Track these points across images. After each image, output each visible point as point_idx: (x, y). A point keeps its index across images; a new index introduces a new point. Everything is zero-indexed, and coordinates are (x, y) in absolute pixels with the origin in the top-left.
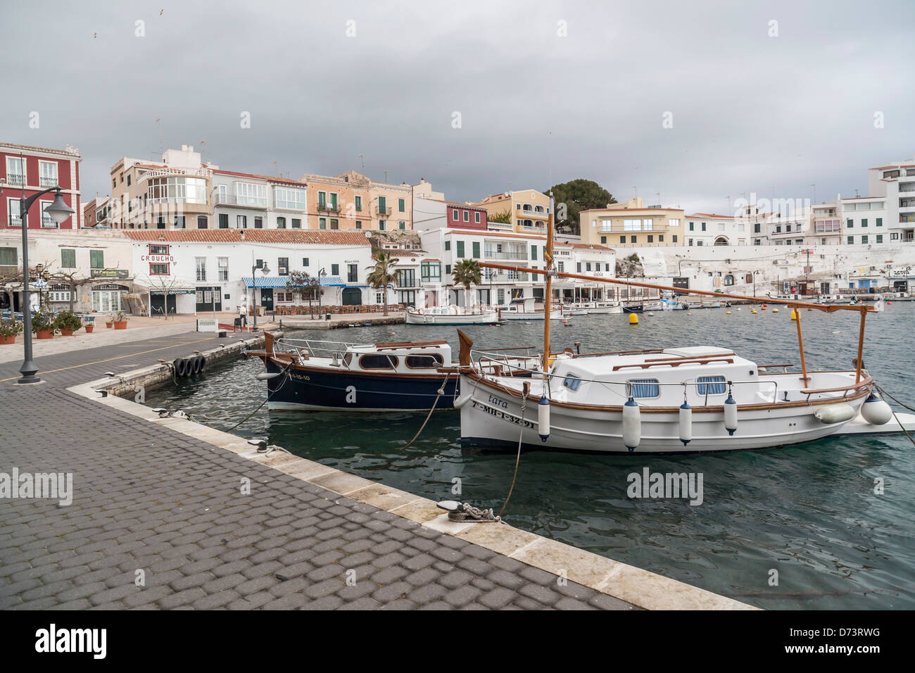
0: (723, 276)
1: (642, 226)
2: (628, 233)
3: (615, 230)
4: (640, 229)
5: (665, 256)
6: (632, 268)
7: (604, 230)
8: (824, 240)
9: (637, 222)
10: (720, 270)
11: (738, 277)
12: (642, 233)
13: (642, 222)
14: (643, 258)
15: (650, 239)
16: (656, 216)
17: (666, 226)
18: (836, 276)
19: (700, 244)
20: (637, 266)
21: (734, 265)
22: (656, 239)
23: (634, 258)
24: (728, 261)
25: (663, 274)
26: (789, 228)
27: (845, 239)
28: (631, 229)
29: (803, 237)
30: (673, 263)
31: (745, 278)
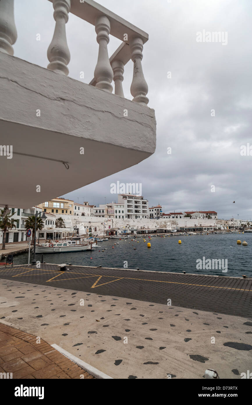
0: (89, 228)
1: (60, 206)
2: (55, 208)
3: (50, 206)
4: (59, 207)
5: (71, 219)
6: (61, 224)
7: (46, 206)
8: (110, 216)
9: (58, 204)
10: (88, 226)
11: (92, 228)
12: (60, 209)
13: (60, 204)
14: (64, 219)
15: (63, 212)
16: (65, 202)
17: (68, 207)
18: (119, 229)
19: (78, 215)
20: (63, 223)
21: (92, 224)
22: (65, 211)
23: (60, 219)
24: (90, 222)
25: (71, 227)
26: (100, 211)
27: (115, 217)
28: (56, 207)
29: (104, 215)
30: (74, 222)
31: (94, 229)
